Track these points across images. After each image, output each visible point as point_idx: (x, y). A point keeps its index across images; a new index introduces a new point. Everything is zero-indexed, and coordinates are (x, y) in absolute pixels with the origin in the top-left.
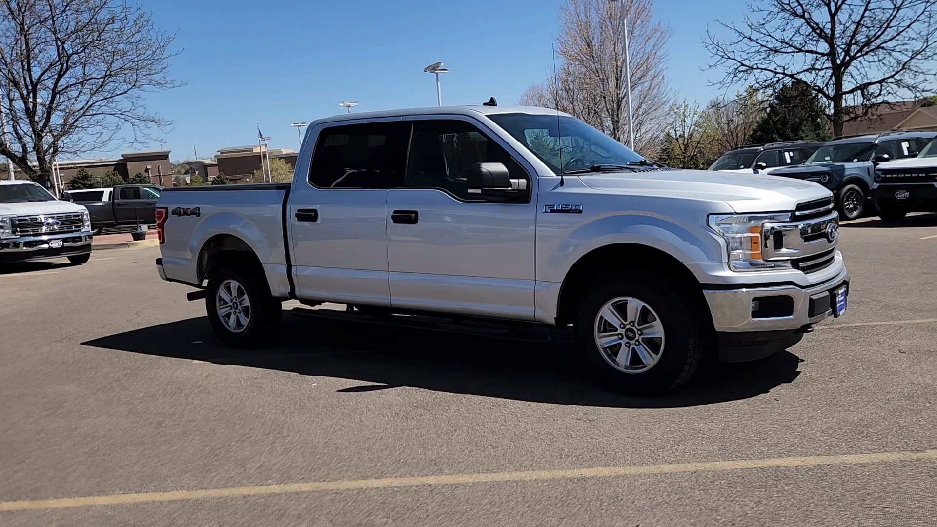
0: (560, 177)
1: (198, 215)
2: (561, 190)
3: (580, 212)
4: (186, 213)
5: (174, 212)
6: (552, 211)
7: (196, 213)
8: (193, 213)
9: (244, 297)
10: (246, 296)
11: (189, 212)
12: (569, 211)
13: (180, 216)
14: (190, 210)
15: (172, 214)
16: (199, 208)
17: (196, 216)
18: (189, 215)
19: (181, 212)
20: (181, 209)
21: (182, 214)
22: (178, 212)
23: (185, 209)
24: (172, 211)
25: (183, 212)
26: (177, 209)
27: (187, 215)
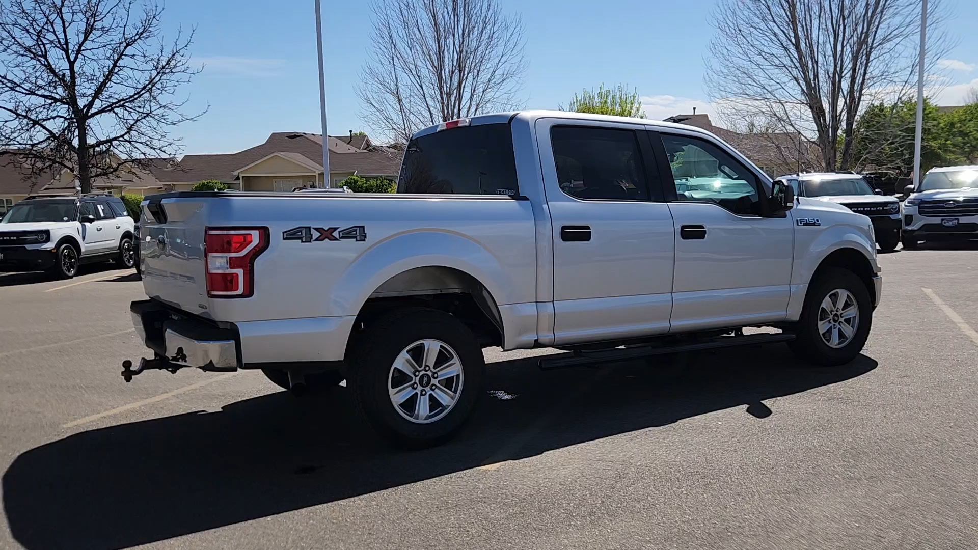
1: (364, 238)
4: (326, 234)
5: (291, 235)
7: (357, 234)
8: (348, 234)
9: (452, 362)
10: (456, 359)
11: (336, 234)
13: (310, 242)
14: (337, 231)
15: (284, 239)
16: (363, 227)
17: (355, 240)
18: (336, 239)
19: (312, 235)
20: (312, 230)
21: (314, 238)
22: (304, 235)
23: (326, 229)
24: (284, 233)
25: (319, 234)
26: (299, 229)
27: (330, 240)
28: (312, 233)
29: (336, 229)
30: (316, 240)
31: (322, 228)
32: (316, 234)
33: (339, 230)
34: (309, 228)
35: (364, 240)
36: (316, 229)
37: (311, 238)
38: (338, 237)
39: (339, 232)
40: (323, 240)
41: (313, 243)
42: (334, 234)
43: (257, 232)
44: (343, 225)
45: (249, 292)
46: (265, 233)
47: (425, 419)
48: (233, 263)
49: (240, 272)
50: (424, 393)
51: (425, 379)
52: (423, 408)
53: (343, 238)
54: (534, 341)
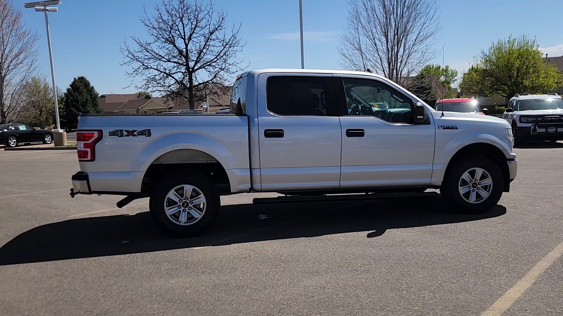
0: (442, 112)
1: (150, 135)
2: (443, 118)
3: (457, 128)
4: (131, 133)
5: (112, 134)
6: (444, 128)
7: (147, 133)
8: (142, 133)
9: (200, 196)
10: (202, 195)
11: (135, 133)
12: (452, 128)
13: (122, 137)
14: (136, 132)
15: (109, 135)
16: (150, 130)
17: (145, 136)
18: (136, 136)
19: (123, 134)
20: (124, 131)
21: (124, 135)
22: (119, 133)
23: (130, 131)
24: (109, 133)
25: (127, 133)
26: (117, 131)
27: (133, 136)
28: (123, 133)
29: (135, 131)
30: (126, 136)
31: (129, 131)
32: (125, 133)
33: (137, 131)
34: (122, 130)
35: (150, 136)
36: (126, 131)
37: (123, 135)
38: (136, 134)
39: (137, 132)
40: (129, 136)
41: (124, 137)
42: (134, 133)
43: (97, 132)
44: (140, 129)
45: (93, 159)
46: (100, 132)
47: (184, 223)
48: (86, 146)
49: (89, 150)
50: (184, 210)
51: (185, 204)
52: (183, 219)
53: (139, 135)
54: (249, 189)
